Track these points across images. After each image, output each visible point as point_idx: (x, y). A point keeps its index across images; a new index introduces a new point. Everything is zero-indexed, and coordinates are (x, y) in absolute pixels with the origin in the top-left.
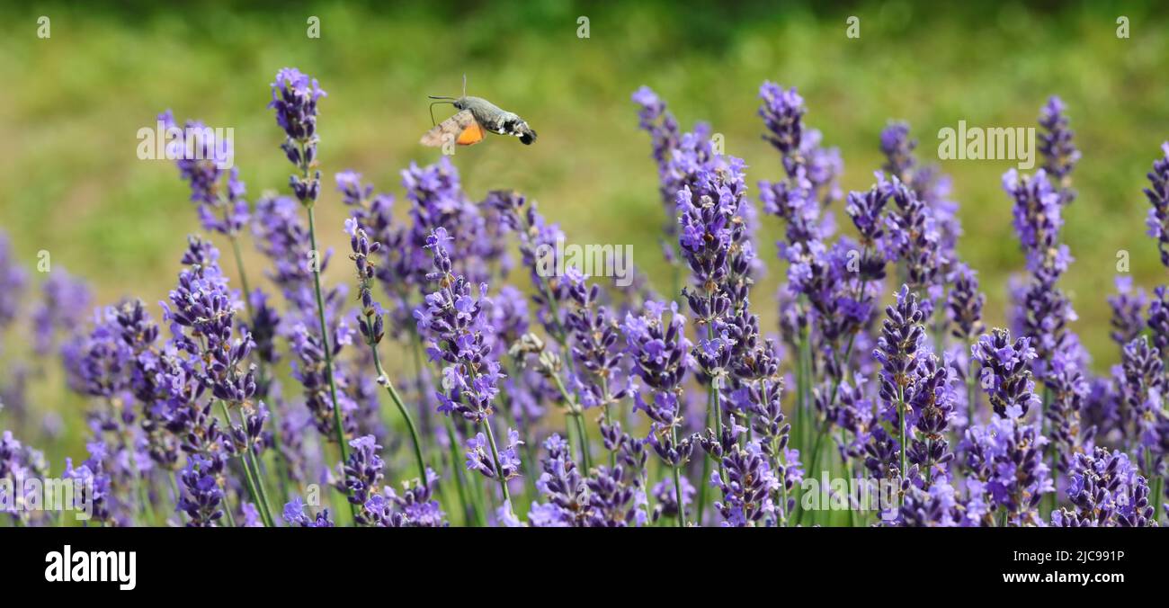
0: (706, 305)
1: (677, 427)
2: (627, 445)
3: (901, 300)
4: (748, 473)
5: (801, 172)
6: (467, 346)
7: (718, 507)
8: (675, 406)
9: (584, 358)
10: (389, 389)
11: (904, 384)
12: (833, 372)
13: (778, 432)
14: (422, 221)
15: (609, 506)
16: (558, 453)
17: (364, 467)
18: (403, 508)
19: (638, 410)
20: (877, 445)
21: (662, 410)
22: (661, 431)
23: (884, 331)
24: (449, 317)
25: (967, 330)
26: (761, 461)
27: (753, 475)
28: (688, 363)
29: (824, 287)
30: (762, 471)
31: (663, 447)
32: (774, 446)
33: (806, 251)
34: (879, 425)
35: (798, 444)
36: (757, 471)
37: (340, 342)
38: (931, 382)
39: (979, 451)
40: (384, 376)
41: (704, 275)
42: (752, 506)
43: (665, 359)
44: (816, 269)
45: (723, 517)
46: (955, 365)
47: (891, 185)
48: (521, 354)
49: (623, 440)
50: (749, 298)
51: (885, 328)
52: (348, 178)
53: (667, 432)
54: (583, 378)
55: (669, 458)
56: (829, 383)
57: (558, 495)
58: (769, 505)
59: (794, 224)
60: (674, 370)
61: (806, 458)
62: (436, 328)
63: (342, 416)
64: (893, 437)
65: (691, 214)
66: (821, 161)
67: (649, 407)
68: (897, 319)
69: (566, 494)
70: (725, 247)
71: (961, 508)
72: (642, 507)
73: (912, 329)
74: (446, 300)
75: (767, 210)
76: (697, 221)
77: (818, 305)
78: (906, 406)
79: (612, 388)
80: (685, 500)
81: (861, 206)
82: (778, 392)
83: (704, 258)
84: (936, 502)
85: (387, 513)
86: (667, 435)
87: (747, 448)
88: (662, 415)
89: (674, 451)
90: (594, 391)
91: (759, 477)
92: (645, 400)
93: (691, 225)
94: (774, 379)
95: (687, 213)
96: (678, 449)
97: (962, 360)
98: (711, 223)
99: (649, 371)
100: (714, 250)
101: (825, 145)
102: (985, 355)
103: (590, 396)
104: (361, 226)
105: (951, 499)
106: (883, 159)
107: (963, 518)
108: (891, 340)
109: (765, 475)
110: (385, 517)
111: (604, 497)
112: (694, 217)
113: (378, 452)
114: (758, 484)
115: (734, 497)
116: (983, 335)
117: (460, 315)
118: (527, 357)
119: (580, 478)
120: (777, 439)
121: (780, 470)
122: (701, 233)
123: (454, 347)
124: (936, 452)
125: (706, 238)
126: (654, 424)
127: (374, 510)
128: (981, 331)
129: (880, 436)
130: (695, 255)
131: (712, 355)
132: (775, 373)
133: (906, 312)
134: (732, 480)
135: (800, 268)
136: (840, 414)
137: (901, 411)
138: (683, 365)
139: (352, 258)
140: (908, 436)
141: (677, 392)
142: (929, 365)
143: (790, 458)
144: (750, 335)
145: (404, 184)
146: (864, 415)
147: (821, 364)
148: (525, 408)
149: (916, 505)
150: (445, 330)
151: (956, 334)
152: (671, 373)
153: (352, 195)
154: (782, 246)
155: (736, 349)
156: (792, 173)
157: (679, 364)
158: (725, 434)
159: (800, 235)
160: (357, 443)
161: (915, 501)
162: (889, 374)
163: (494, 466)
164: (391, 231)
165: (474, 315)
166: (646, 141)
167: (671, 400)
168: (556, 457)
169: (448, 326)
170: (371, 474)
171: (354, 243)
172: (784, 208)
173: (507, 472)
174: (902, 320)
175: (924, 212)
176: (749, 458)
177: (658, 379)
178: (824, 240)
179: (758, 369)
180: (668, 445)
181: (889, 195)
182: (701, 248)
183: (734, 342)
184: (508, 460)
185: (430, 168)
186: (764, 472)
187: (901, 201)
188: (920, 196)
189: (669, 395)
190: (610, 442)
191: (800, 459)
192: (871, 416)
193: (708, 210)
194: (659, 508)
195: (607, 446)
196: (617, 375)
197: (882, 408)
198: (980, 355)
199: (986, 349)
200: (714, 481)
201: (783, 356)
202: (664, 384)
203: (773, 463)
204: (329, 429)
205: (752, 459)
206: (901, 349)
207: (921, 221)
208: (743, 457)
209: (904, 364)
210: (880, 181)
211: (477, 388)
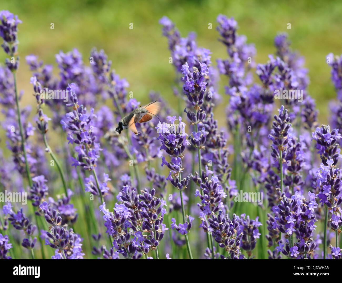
0: (195, 116)
1: (181, 173)
2: (157, 178)
3: (281, 112)
4: (212, 190)
5: (236, 55)
6: (85, 136)
7: (199, 206)
8: (181, 163)
9: (138, 140)
10: (51, 154)
11: (282, 150)
12: (250, 145)
13: (226, 171)
14: (65, 78)
15: (149, 207)
16: (127, 183)
17: (39, 190)
18: (57, 207)
19: (164, 165)
20: (270, 178)
21: (175, 165)
22: (174, 174)
23: (273, 127)
24: (77, 123)
25: (310, 126)
26: (218, 185)
27: (214, 192)
28: (186, 144)
29: (246, 106)
30: (218, 189)
31: (175, 182)
32: (224, 178)
33: (238, 91)
34: (272, 169)
35: (234, 178)
36: (216, 189)
37: (28, 134)
38: (294, 149)
39: (315, 180)
40: (48, 148)
41: (194, 103)
42: (214, 206)
43: (176, 142)
44: (243, 99)
45: (200, 210)
46: (305, 142)
47: (277, 61)
48: (109, 138)
49: (156, 176)
50: (213, 112)
51: (274, 125)
52: (32, 58)
53: (177, 175)
54: (138, 149)
55: (178, 186)
56: (248, 150)
57: (126, 202)
58: (221, 205)
59: (233, 79)
60: (180, 147)
61: (239, 184)
62: (71, 128)
63: (29, 166)
64: (277, 174)
65: (188, 75)
66: (247, 50)
67: (169, 164)
68: (279, 121)
69: (130, 201)
70: (203, 90)
71: (305, 205)
72: (165, 207)
73: (286, 125)
74: (75, 116)
75: (221, 72)
76: (191, 79)
77: (243, 115)
78: (283, 160)
79: (151, 153)
80: (184, 203)
81: (263, 71)
82: (227, 154)
83: (194, 95)
84: (295, 203)
85: (49, 210)
86: (177, 176)
87: (212, 179)
88: (175, 167)
89: (180, 184)
90: (143, 155)
91: (217, 192)
92: (167, 160)
93: (188, 81)
94: (224, 149)
95: (187, 75)
96: (182, 182)
97: (308, 140)
98: (197, 79)
99: (169, 148)
100: (199, 92)
101: (248, 43)
102: (318, 137)
103: (141, 157)
104: (38, 80)
105: (302, 201)
106: (275, 50)
107: (307, 210)
108: (276, 130)
109: (220, 192)
110: (49, 211)
111: (147, 203)
112: (190, 77)
113: (45, 183)
114: (217, 195)
115: (206, 201)
116: (318, 128)
117: (82, 123)
118: (113, 139)
119: (136, 194)
120: (226, 175)
121: (227, 189)
122: (193, 84)
123: (79, 137)
124: (296, 180)
125: (195, 86)
126: (171, 171)
127: (44, 208)
128: (316, 127)
129: (271, 174)
130: (190, 94)
131: (198, 139)
132: (225, 146)
133: (283, 118)
134: (205, 194)
135: (235, 99)
136: (254, 165)
137: (281, 162)
138: (184, 145)
139: (34, 95)
140: (284, 174)
141: (181, 157)
142: (293, 142)
143: (231, 185)
144: (214, 129)
145: (57, 61)
146: (264, 165)
147: (245, 142)
148: (112, 162)
149: (286, 204)
150: (75, 129)
151: (306, 128)
152: (179, 149)
153: (33, 66)
154: (227, 89)
155: (208, 136)
156: (232, 56)
157: (183, 144)
158: (203, 174)
159: (235, 84)
160: (36, 179)
161: (285, 202)
162: (276, 146)
163: (97, 190)
164: (51, 82)
165: (88, 123)
166: (165, 42)
167: (179, 161)
168: (125, 185)
169: (76, 128)
170: (42, 193)
171: (35, 88)
172: (228, 72)
173: (103, 193)
174: (281, 121)
175: (292, 73)
176: (212, 184)
177: (173, 151)
178: (247, 86)
179: (217, 144)
180: (177, 180)
181: (275, 66)
182: (193, 91)
183: (207, 133)
184: (104, 188)
185: (69, 54)
186: (219, 190)
187: (281, 68)
188: (290, 66)
189: (178, 159)
190: (150, 177)
191: (236, 185)
192: (267, 165)
193: (196, 73)
194: (172, 206)
195: (149, 180)
196: (153, 147)
197: (273, 162)
198: (316, 137)
199: (318, 134)
200: (197, 194)
201: (228, 138)
202: (176, 153)
203: (223, 186)
204: (23, 172)
205: (214, 185)
206: (281, 135)
207: (290, 77)
208: (210, 183)
209: (282, 141)
210: (272, 59)
211: (89, 155)
